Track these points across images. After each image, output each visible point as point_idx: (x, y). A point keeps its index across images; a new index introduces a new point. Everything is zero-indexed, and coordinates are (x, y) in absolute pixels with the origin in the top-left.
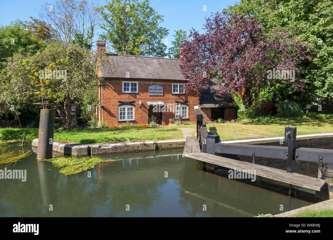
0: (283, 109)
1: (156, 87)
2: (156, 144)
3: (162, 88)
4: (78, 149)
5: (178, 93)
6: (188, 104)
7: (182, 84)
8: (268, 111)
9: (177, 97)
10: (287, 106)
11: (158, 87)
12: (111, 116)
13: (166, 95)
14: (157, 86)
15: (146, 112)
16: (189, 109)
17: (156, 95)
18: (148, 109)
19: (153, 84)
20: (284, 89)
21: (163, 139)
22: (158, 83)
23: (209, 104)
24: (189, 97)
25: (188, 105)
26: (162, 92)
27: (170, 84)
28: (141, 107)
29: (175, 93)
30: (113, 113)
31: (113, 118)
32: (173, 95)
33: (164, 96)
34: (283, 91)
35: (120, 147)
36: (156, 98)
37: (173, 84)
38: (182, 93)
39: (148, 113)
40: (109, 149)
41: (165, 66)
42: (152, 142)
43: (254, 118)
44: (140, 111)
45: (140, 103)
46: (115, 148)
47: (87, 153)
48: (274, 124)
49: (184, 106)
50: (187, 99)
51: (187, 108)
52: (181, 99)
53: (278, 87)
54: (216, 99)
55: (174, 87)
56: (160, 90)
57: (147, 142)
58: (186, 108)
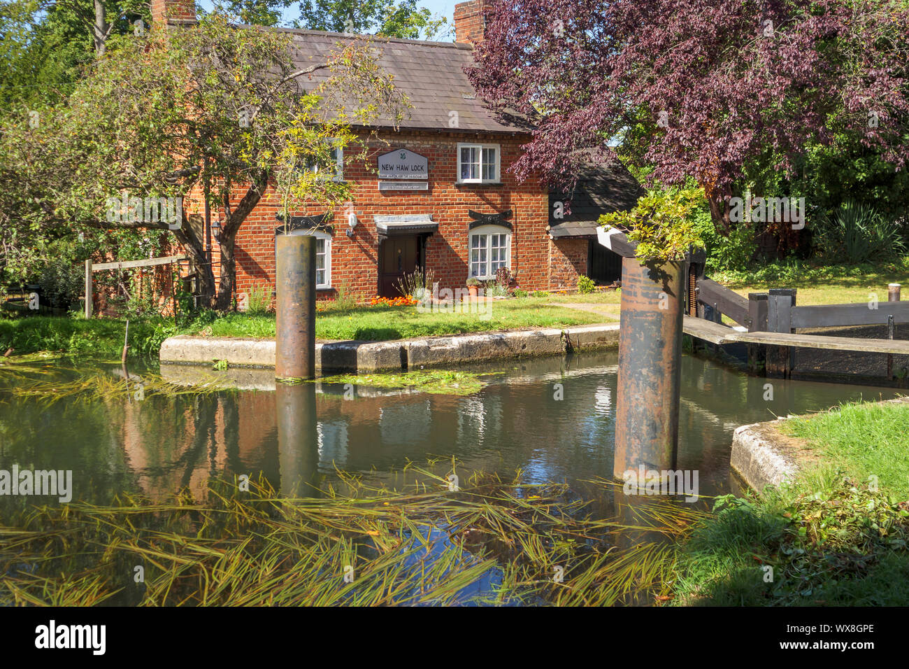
0: (835, 237)
1: (403, 157)
2: (567, 336)
3: (423, 161)
5: (479, 181)
6: (512, 221)
7: (489, 146)
8: (785, 244)
9: (473, 197)
10: (850, 224)
11: (413, 159)
13: (437, 191)
14: (409, 154)
15: (371, 257)
16: (516, 241)
17: (404, 188)
18: (376, 242)
19: (394, 148)
20: (839, 163)
21: (573, 324)
22: (410, 143)
23: (581, 224)
24: (514, 196)
25: (509, 226)
26: (425, 176)
27: (450, 144)
28: (353, 238)
29: (466, 181)
30: (258, 259)
31: (259, 281)
32: (459, 187)
33: (429, 192)
34: (836, 171)
35: (480, 345)
36: (404, 200)
37: (460, 146)
38: (492, 181)
39: (376, 258)
41: (417, 73)
42: (558, 332)
43: (751, 267)
44: (350, 250)
45: (351, 219)
46: (468, 348)
47: (399, 365)
48: (825, 287)
49: (498, 230)
50: (506, 202)
51: (509, 238)
52: (489, 202)
53: (817, 154)
54: (596, 200)
55: (464, 158)
56: (417, 168)
57: (548, 332)
58: (503, 237)
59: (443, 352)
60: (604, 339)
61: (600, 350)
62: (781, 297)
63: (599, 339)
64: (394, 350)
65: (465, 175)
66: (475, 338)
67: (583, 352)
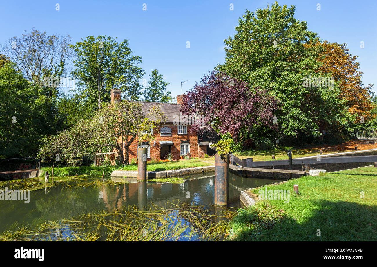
0: (260, 144)
1: (166, 128)
2: (203, 169)
3: (170, 129)
4: (161, 174)
5: (183, 133)
6: (190, 142)
7: (185, 126)
8: (249, 146)
9: (181, 137)
10: (263, 141)
11: (168, 129)
12: (132, 155)
13: (173, 136)
14: (167, 128)
15: (159, 151)
16: (191, 146)
17: (166, 135)
18: (160, 147)
19: (164, 127)
20: (260, 128)
21: (204, 166)
22: (167, 126)
23: (205, 142)
24: (190, 137)
25: (189, 143)
26: (171, 133)
27: (176, 126)
28: (155, 146)
29: (180, 133)
30: (134, 152)
31: (134, 157)
32: (178, 135)
33: (172, 136)
34: (259, 130)
35: (184, 171)
36: (166, 138)
37: (178, 126)
38: (185, 133)
39: (160, 151)
40: (177, 173)
41: (169, 110)
42: (201, 168)
43: (242, 151)
44: (154, 149)
45: (155, 142)
46: (181, 172)
47: (165, 176)
48: (258, 155)
49: (187, 144)
50: (189, 138)
51: (189, 146)
52: (185, 138)
53: (255, 126)
54: (208, 137)
55: (179, 129)
56: (169, 131)
57: (199, 168)
58: (188, 145)
59: (175, 173)
60: (211, 169)
61: (210, 172)
62: (249, 160)
63: (210, 169)
64: (164, 173)
65: (179, 132)
66: (182, 170)
67: (206, 172)
